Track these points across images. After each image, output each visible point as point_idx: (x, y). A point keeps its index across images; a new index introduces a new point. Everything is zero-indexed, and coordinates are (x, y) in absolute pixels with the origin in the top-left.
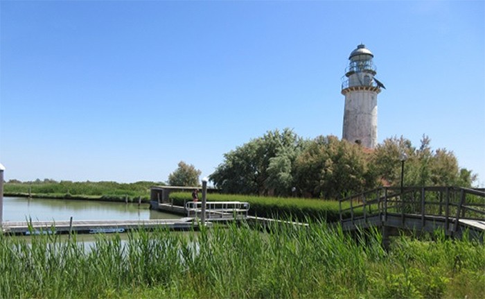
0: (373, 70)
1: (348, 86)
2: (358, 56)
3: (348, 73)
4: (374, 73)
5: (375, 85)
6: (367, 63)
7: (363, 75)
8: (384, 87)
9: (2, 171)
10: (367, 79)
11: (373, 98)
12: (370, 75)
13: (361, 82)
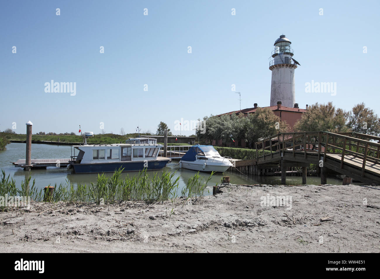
0: (292, 52)
1: (273, 64)
2: (280, 43)
3: (273, 55)
4: (292, 54)
5: (293, 63)
6: (287, 47)
7: (284, 56)
8: (299, 64)
9: (31, 125)
10: (287, 59)
11: (291, 72)
12: (289, 56)
13: (283, 61)
